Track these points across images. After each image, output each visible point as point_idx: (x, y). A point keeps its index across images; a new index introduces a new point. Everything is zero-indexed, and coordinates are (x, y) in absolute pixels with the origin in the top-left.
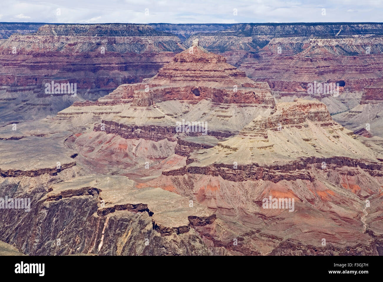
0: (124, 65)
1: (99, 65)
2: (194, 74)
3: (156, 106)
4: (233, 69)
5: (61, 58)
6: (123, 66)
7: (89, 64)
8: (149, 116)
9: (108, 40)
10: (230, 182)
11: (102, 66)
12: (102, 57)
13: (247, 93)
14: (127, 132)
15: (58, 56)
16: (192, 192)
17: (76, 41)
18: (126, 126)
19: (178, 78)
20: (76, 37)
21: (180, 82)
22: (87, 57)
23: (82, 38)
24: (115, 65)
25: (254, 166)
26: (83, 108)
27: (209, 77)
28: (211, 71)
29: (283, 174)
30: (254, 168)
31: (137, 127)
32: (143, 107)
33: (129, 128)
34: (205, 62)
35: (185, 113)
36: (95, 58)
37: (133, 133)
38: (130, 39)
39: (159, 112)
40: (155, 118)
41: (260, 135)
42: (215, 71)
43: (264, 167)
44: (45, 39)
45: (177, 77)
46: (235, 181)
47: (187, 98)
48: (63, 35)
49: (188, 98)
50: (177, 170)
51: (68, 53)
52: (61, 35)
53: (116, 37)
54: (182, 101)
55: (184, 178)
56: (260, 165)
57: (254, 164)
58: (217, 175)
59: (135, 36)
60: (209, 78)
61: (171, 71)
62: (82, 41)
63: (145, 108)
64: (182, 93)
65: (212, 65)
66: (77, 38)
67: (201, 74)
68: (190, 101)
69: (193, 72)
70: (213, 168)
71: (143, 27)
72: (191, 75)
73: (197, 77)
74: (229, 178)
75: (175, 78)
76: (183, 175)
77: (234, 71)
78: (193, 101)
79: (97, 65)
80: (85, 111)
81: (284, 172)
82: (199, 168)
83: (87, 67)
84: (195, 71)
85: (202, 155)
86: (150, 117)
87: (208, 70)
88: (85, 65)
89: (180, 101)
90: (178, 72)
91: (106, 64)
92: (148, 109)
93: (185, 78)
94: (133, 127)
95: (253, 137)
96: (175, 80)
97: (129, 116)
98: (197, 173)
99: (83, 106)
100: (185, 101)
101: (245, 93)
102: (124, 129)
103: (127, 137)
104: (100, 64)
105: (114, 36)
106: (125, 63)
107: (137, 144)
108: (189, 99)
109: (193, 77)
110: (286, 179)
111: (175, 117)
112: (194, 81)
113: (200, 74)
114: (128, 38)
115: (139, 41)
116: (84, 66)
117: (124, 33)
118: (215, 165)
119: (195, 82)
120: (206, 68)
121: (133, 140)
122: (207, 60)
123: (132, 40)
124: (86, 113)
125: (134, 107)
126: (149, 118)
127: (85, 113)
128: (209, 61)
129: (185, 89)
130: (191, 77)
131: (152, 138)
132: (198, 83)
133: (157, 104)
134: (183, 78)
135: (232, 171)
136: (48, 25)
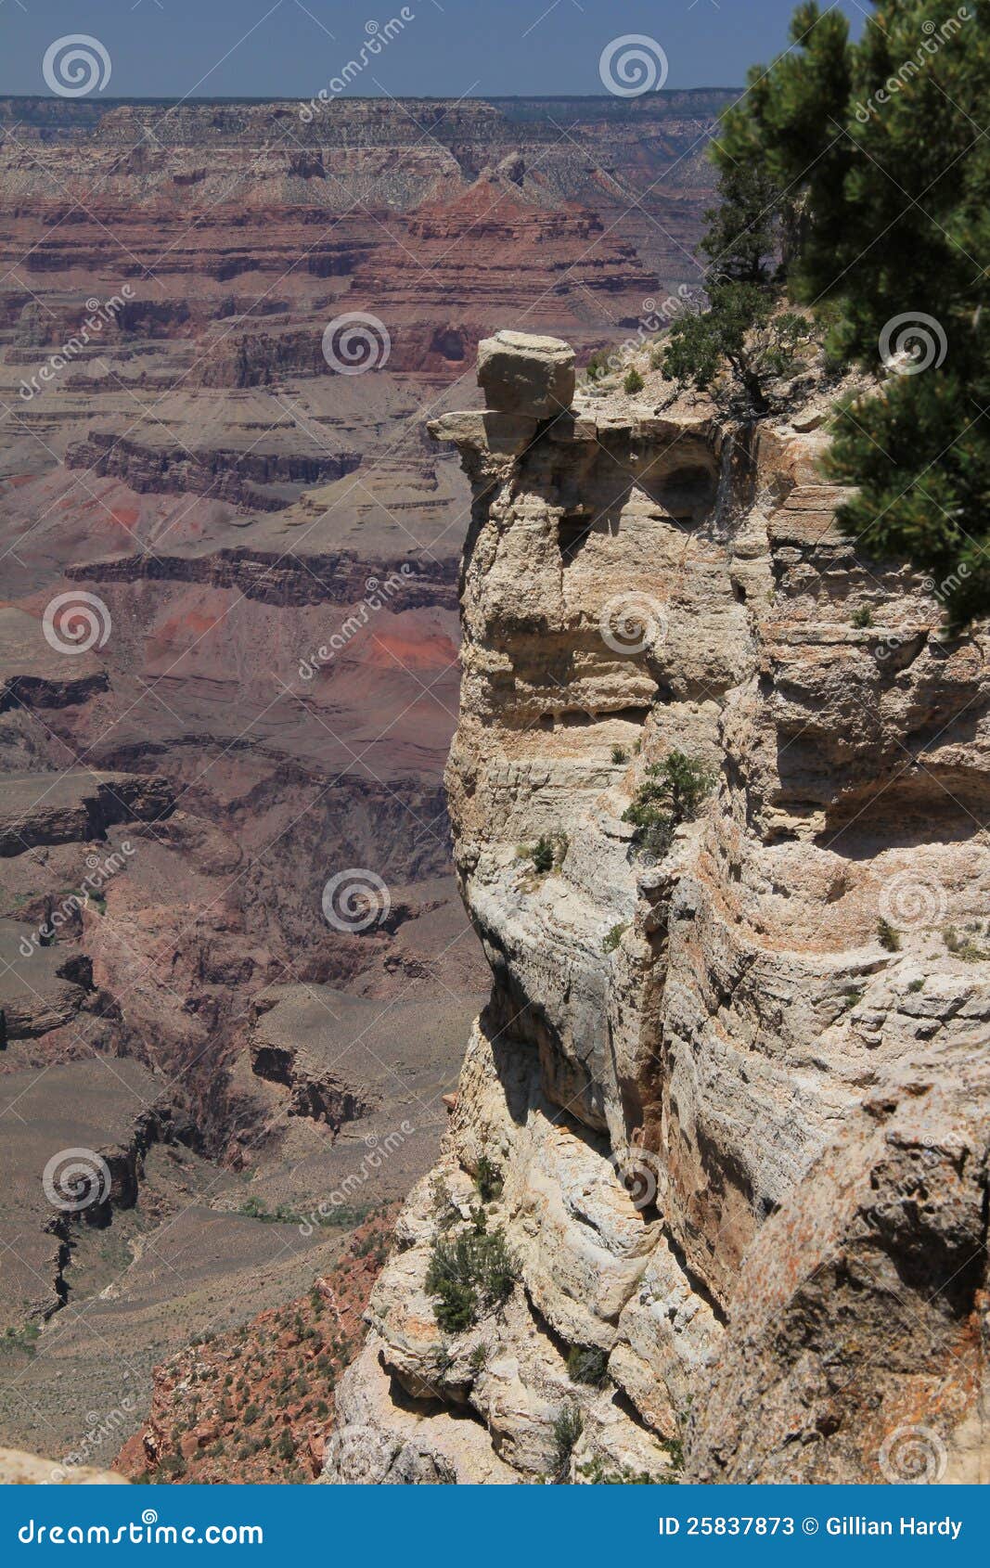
0: (338, 254)
1: (242, 255)
2: (455, 281)
3: (280, 390)
4: (610, 262)
5: (138, 228)
6: (330, 258)
7: (207, 251)
8: (228, 419)
9: (293, 163)
10: (263, 606)
11: (254, 255)
12: (260, 224)
13: (592, 348)
14: (144, 471)
15: (131, 223)
16: (140, 634)
17: (200, 167)
18: (144, 450)
19: (396, 296)
20: (203, 151)
21: (401, 308)
22: (204, 225)
23: (222, 154)
24: (299, 253)
25: (346, 561)
26: (95, 397)
27: (501, 291)
28: (511, 268)
29: (434, 588)
30: (343, 565)
31: (181, 456)
32: (219, 391)
33: (151, 456)
34: (502, 239)
35: (398, 417)
36: (231, 229)
37: (166, 476)
38: (378, 158)
39: (287, 408)
40: (250, 426)
41: (409, 466)
42: (524, 269)
43: (373, 563)
44: (113, 160)
45: (393, 289)
46: (276, 603)
47: (418, 367)
48: (179, 143)
49: (424, 366)
50: (113, 565)
51: (164, 211)
52: (173, 143)
53: (325, 150)
54: (400, 375)
55: (132, 592)
56: (362, 557)
57: (346, 554)
58: (227, 585)
59: (396, 143)
60: (500, 296)
61: (388, 270)
62: (221, 166)
63: (223, 392)
64: (403, 346)
65: (522, 246)
66: (208, 154)
67: (479, 282)
68: (431, 375)
69: (452, 273)
70: (217, 564)
71: (457, 111)
72: (441, 284)
73: (463, 291)
74: (262, 595)
75: (385, 294)
76: (129, 581)
77: (611, 270)
78: (439, 376)
79: (235, 255)
80: (101, 409)
81: (439, 583)
82: (182, 561)
83: (199, 259)
84: (460, 268)
85: (245, 529)
86: (235, 424)
87: (503, 264)
88: (192, 252)
89: (394, 374)
90: (403, 273)
91: (271, 249)
92: (233, 398)
93: (421, 294)
94: (169, 455)
95: (386, 474)
96: (385, 302)
97: (167, 418)
98: (177, 577)
99: (97, 392)
100: (413, 375)
101: (585, 348)
102: (135, 459)
103: (144, 488)
104: (249, 251)
105: (317, 144)
106: (340, 248)
107: (169, 512)
108: (427, 371)
109: (451, 291)
110: (442, 604)
111: (350, 430)
112: (450, 304)
113: (475, 278)
114: (369, 154)
115: (409, 164)
116: (189, 257)
117: (357, 133)
118: (225, 554)
119: (453, 310)
120: (499, 259)
121: (163, 497)
122: (508, 230)
123: (384, 160)
124: (104, 414)
125: (192, 389)
126: (231, 425)
127: (100, 413)
128: (515, 235)
129: (412, 334)
130: (440, 290)
131: (222, 494)
132: (462, 312)
133: (291, 382)
134: (413, 294)
135: (273, 573)
136: (127, 109)
